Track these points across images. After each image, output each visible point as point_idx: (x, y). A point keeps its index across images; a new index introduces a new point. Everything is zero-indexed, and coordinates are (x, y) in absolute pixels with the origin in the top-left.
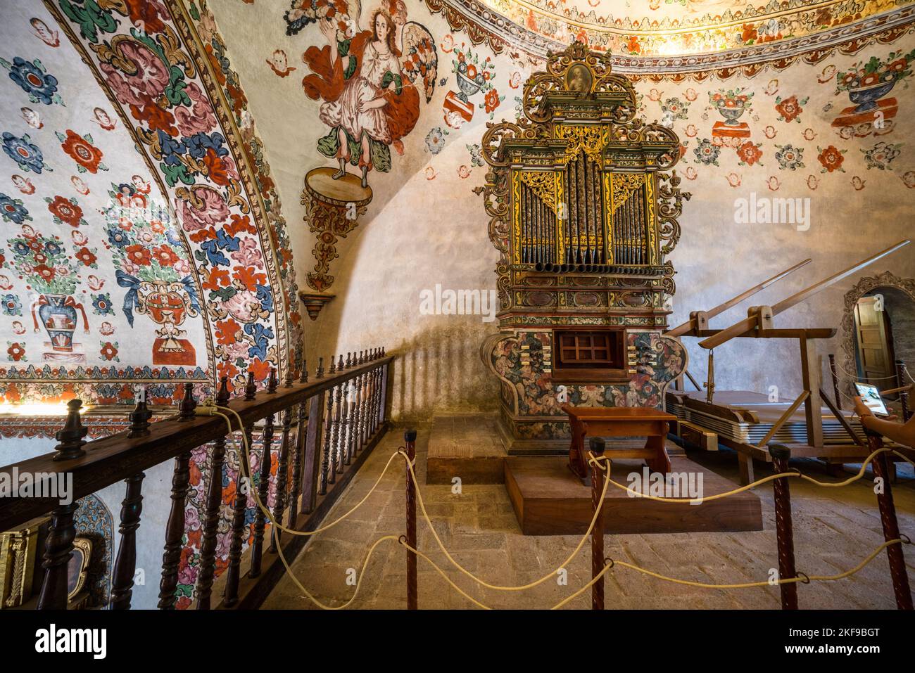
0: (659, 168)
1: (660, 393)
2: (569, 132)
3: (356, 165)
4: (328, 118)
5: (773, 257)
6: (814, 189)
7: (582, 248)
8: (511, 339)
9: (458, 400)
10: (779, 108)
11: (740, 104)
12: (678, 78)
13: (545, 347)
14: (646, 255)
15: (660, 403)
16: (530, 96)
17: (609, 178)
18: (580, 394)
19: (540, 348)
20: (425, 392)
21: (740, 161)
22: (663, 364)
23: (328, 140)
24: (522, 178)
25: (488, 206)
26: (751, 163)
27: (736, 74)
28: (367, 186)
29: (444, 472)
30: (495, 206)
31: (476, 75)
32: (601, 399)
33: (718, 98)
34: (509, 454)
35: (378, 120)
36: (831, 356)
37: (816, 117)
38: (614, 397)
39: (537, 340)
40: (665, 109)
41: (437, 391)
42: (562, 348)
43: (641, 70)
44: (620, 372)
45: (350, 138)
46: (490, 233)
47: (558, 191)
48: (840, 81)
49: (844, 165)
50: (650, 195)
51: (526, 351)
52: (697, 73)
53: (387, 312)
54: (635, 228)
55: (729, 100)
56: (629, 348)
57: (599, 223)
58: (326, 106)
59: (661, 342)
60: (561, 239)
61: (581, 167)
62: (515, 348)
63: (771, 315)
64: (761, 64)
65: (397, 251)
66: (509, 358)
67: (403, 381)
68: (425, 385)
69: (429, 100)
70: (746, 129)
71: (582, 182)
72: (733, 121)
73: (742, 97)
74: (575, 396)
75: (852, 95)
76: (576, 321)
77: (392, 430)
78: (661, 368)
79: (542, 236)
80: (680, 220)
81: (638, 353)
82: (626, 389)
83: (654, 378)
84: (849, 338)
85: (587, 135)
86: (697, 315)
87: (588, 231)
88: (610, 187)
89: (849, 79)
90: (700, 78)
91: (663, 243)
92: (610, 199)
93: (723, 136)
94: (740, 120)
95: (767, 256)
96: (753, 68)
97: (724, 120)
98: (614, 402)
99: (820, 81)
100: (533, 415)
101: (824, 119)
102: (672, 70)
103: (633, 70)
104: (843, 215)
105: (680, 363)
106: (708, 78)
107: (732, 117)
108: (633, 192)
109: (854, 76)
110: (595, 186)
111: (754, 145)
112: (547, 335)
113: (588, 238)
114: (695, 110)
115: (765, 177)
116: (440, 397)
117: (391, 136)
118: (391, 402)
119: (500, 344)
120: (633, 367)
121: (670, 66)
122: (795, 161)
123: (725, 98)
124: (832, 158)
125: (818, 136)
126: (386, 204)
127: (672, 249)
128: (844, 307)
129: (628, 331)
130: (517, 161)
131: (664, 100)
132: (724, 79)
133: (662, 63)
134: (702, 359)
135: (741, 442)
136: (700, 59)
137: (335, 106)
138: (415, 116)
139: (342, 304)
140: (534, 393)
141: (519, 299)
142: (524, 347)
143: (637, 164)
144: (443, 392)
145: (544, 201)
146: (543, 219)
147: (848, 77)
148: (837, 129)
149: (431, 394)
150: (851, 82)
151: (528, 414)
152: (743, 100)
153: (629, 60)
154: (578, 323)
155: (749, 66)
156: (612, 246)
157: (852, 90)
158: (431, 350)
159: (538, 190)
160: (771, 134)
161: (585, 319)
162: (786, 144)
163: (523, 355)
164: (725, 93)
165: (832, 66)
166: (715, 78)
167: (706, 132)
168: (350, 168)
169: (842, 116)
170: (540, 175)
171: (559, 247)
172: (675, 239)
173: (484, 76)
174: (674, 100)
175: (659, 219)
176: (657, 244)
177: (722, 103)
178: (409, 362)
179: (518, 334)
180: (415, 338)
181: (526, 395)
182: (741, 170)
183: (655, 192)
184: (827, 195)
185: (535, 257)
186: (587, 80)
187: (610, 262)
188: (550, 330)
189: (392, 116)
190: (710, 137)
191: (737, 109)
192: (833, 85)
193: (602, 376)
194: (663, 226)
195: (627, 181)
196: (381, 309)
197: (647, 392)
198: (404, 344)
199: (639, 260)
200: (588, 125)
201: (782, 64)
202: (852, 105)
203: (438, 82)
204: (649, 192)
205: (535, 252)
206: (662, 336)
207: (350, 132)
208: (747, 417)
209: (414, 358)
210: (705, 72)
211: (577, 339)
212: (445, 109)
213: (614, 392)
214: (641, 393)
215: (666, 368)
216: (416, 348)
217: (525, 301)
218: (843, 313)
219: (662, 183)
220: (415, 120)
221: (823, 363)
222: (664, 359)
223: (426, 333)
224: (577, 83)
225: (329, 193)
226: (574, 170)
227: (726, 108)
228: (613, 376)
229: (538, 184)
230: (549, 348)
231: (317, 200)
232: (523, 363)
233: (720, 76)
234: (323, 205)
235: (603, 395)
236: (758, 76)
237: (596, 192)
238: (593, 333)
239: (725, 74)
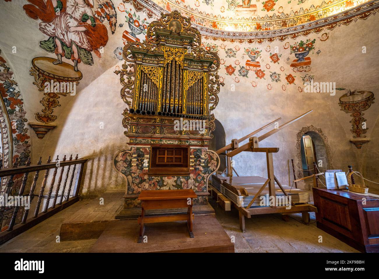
0: (210, 71)
1: (205, 180)
2: (168, 50)
3: (69, 59)
4: (46, 31)
5: (269, 117)
6: (284, 90)
7: (171, 105)
8: (127, 151)
9: (121, 183)
10: (271, 57)
11: (257, 54)
12: (232, 41)
13: (146, 156)
14: (203, 110)
15: (205, 185)
16: (151, 31)
17: (186, 73)
18: (163, 181)
19: (143, 156)
20: (103, 178)
21: (257, 77)
22: (207, 165)
23: (47, 43)
24: (142, 68)
25: (122, 80)
26: (261, 78)
27: (254, 42)
28: (78, 71)
29: (72, 232)
30: (126, 81)
31: (139, 25)
32: (174, 184)
33: (248, 51)
34: (116, 219)
35: (81, 38)
36: (292, 160)
37: (284, 62)
38: (181, 182)
39: (142, 152)
40: (227, 52)
41: (110, 178)
42: (158, 156)
43: (217, 36)
44: (185, 169)
45: (63, 44)
46: (121, 94)
47: (160, 76)
48: (291, 49)
49: (295, 82)
50: (205, 82)
51: (135, 158)
52: (240, 40)
53: (86, 136)
54: (198, 97)
55: (252, 52)
56: (191, 156)
57: (181, 93)
58: (44, 24)
59: (207, 154)
60: (160, 100)
61: (174, 67)
62: (129, 156)
63: (258, 141)
64: (263, 39)
65: (96, 105)
66: (125, 161)
67: (91, 173)
68: (104, 175)
69: (113, 33)
70: (259, 64)
71: (173, 73)
72: (254, 60)
73: (257, 51)
74: (161, 182)
75: (296, 54)
76: (164, 142)
77: (82, 200)
78: (206, 167)
79: (150, 98)
80: (219, 95)
81: (195, 159)
82: (188, 178)
83: (203, 172)
84: (299, 152)
85: (177, 52)
86: (234, 141)
87: (175, 97)
88: (186, 77)
89: (294, 48)
90: (241, 42)
91: (210, 105)
92: (186, 82)
93: (250, 66)
94: (257, 60)
95: (267, 116)
96: (260, 40)
97: (250, 59)
98: (181, 185)
99: (284, 48)
100: (136, 194)
101: (288, 63)
102: (230, 37)
103: (214, 35)
104: (295, 102)
105: (216, 164)
106: (244, 42)
107: (253, 59)
108: (197, 80)
109: (296, 47)
110: (180, 76)
111: (262, 71)
112: (148, 149)
113: (174, 101)
114: (239, 54)
115: (266, 84)
116: (111, 181)
117: (91, 47)
118: (83, 184)
119: (120, 154)
120: (192, 166)
121: (229, 35)
122: (277, 79)
123: (251, 51)
124: (291, 79)
125: (285, 70)
126: (92, 81)
127: (214, 108)
128: (297, 139)
129: (191, 147)
130: (139, 60)
131: (226, 49)
132: (250, 44)
133: (226, 34)
134: (240, 161)
135: (239, 206)
136: (240, 34)
137: (51, 25)
138: (106, 39)
139: (61, 131)
140: (138, 181)
141: (134, 129)
142: (134, 156)
143: (200, 68)
144: (113, 179)
145: (153, 81)
146: (152, 90)
147: (294, 47)
148: (292, 68)
149: (106, 180)
150: (295, 50)
151: (133, 193)
152: (257, 53)
153: (212, 31)
154: (165, 143)
155: (259, 39)
156: (185, 105)
157: (296, 53)
158: (109, 157)
159: (150, 75)
160: (268, 67)
161: (169, 141)
162: (274, 72)
163: (133, 160)
164: (251, 49)
165: (288, 43)
166: (247, 43)
167: (243, 64)
168: (64, 59)
169: (293, 63)
170: (152, 68)
171: (158, 103)
172: (216, 103)
173: (143, 27)
174: (231, 49)
175: (209, 94)
176: (207, 106)
177: (250, 53)
178: (96, 163)
179: (131, 148)
180: (101, 150)
181: (133, 182)
182: (257, 80)
183: (208, 81)
184: (289, 93)
185: (146, 108)
186: (179, 27)
187: (184, 113)
188: (149, 146)
189: (90, 37)
190: (245, 66)
191: (255, 56)
192: (289, 50)
193: (175, 171)
194: (211, 97)
195: (195, 75)
196: (83, 134)
197: (199, 179)
198: (94, 153)
199: (199, 112)
200: (178, 48)
201: (271, 40)
202: (296, 59)
203: (118, 25)
204: (205, 81)
205: (146, 106)
206: (208, 150)
207: (63, 41)
208: (243, 192)
209: (99, 160)
210: (243, 40)
211: (166, 152)
212: (124, 39)
213: (182, 180)
214: (196, 180)
215: (209, 167)
216: (100, 155)
217: (138, 130)
218: (296, 142)
219: (211, 77)
220: (107, 41)
221: (290, 163)
222: (208, 162)
223: (107, 148)
224: (174, 28)
225: (52, 71)
226: (170, 68)
227: (251, 55)
228: (182, 171)
229: (150, 72)
230: (148, 156)
231: (43, 74)
232: (132, 164)
233: (248, 42)
234: (47, 77)
235: (176, 181)
236: (263, 43)
237: (180, 79)
238: (175, 148)
239: (250, 41)
